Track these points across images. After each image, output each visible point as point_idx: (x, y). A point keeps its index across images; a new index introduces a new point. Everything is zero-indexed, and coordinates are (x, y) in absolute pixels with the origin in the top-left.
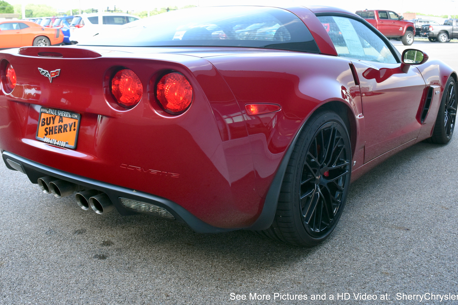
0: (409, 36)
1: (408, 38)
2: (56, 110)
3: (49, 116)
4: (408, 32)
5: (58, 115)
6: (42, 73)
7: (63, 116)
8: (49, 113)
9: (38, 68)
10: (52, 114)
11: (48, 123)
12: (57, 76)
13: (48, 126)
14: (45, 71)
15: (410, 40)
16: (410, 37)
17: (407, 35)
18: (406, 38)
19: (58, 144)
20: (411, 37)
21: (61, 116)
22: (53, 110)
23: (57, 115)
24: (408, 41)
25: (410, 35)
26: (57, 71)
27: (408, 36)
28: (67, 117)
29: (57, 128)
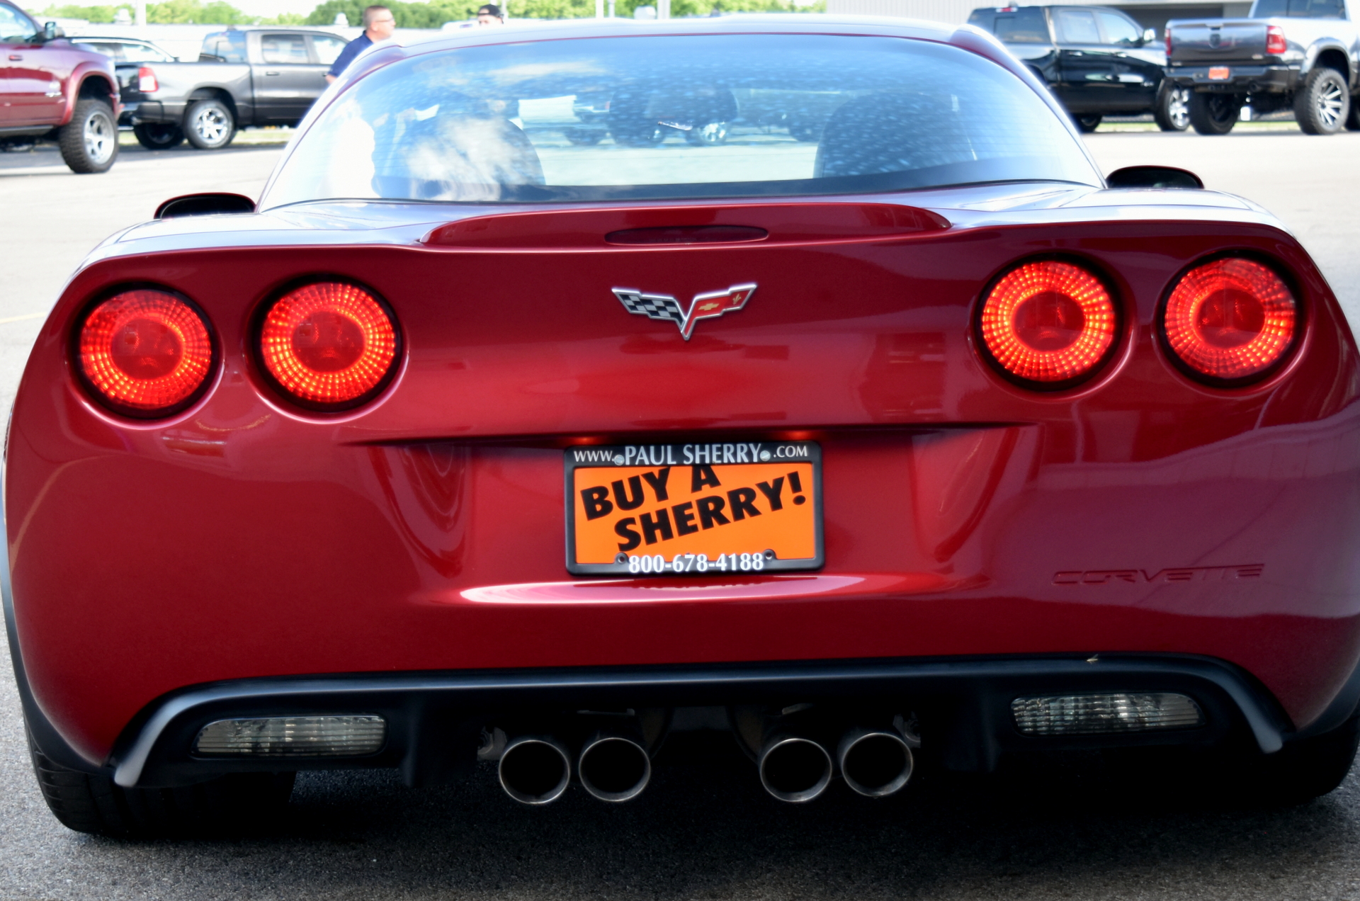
0: (92, 123)
1: (89, 135)
2: (669, 448)
3: (624, 476)
4: (86, 102)
5: (685, 462)
6: (638, 307)
7: (720, 462)
8: (628, 463)
9: (615, 290)
10: (647, 462)
11: (630, 498)
12: (726, 314)
13: (635, 513)
14: (658, 298)
15: (100, 144)
16: (99, 131)
17: (83, 124)
18: (82, 138)
19: (723, 566)
20: (104, 131)
21: (707, 461)
22: (652, 448)
23: (680, 464)
24: (93, 152)
25: (99, 117)
26: (734, 294)
27: (87, 124)
28: (743, 463)
29: (695, 510)
